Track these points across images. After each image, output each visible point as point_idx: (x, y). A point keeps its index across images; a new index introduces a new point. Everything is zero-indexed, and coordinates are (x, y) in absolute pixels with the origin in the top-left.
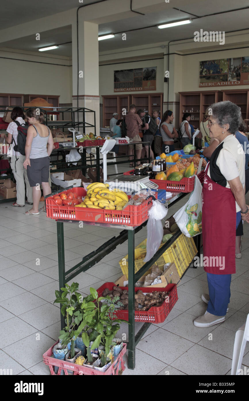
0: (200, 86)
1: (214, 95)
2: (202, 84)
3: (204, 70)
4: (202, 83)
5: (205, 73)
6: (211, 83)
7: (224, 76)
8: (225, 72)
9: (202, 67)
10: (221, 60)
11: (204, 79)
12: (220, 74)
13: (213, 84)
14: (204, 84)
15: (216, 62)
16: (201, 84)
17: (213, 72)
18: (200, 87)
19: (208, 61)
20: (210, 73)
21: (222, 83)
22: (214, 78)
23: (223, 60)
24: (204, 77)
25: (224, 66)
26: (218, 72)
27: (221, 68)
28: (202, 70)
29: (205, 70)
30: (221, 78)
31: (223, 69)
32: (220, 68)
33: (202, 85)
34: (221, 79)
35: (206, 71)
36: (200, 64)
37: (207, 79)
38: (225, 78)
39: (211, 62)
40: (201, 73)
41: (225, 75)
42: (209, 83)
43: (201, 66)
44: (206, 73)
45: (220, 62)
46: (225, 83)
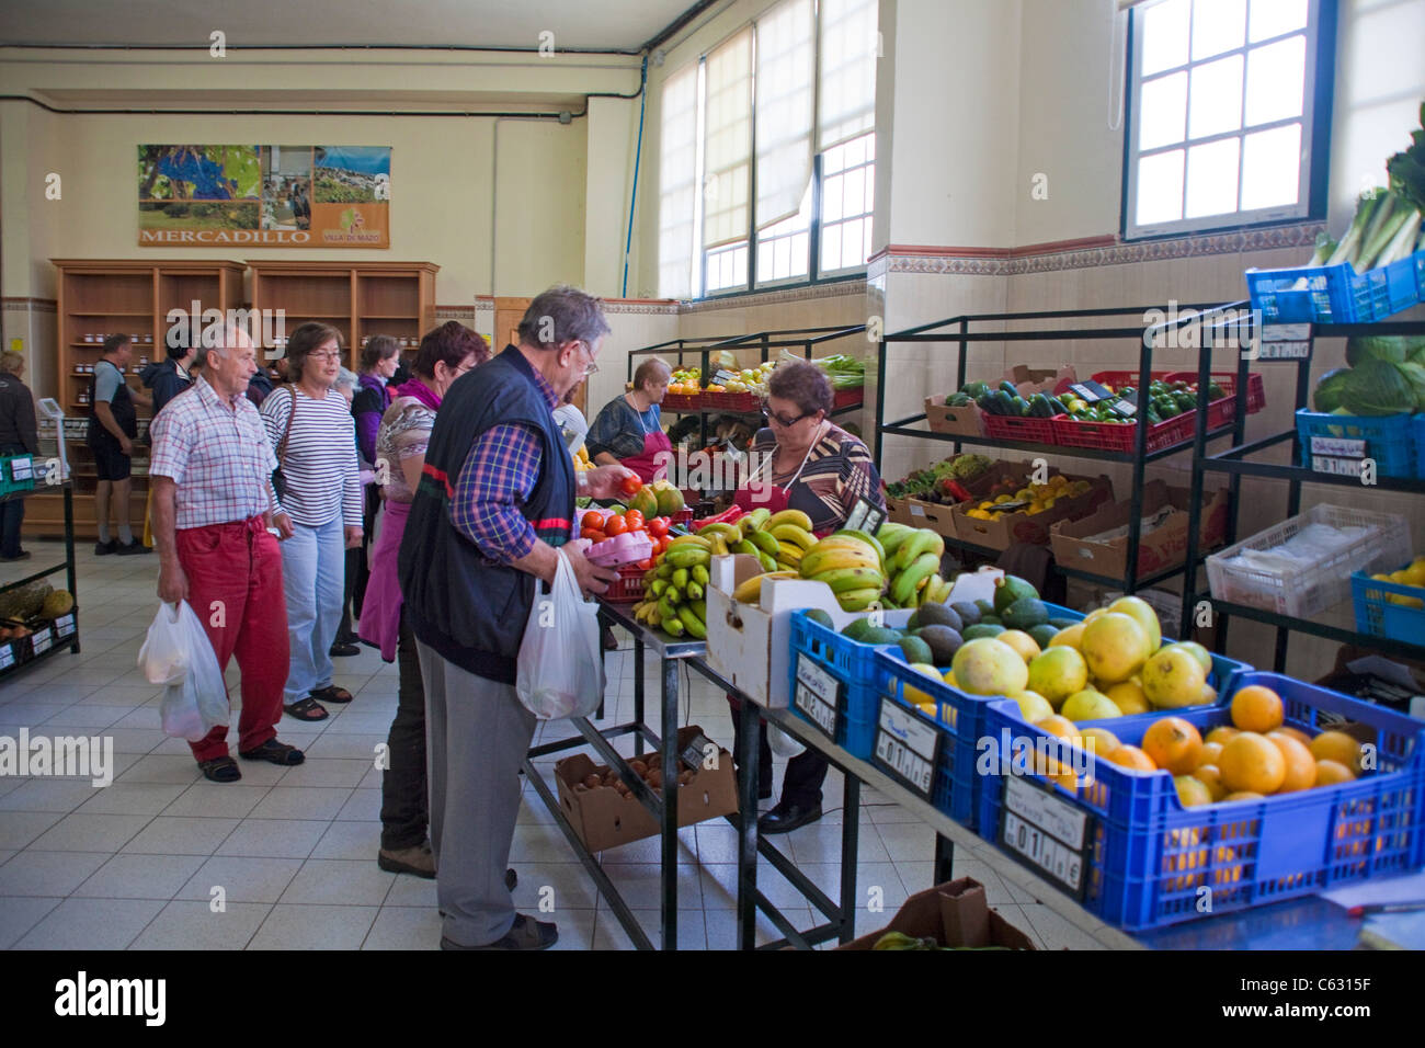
0: (144, 240)
1: (216, 278)
2: (152, 234)
3: (158, 181)
4: (153, 230)
5: (161, 192)
6: (191, 233)
7: (243, 207)
8: (246, 195)
9: (150, 169)
10: (231, 147)
11: (161, 213)
12: (226, 201)
13: (199, 236)
14: (160, 234)
15: (208, 155)
16: (146, 233)
17: (195, 191)
18: (144, 244)
19: (174, 146)
20: (182, 194)
21: (236, 234)
22: (202, 214)
23: (239, 148)
24: (159, 206)
25: (242, 171)
26: (218, 194)
27: (229, 179)
28: (147, 177)
29: (163, 178)
30: (233, 215)
31: (240, 184)
32: (225, 179)
33: (152, 239)
34: (233, 221)
35: (167, 185)
36: (140, 155)
37: (172, 217)
38: (250, 219)
39: (189, 153)
40: (145, 190)
41: (250, 207)
42: (183, 233)
43: (143, 163)
44: (165, 191)
45: (224, 154)
46: (249, 236)
